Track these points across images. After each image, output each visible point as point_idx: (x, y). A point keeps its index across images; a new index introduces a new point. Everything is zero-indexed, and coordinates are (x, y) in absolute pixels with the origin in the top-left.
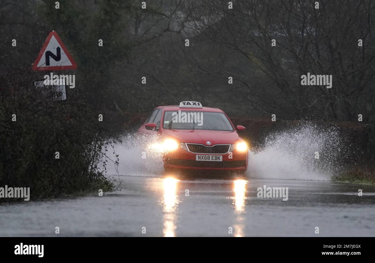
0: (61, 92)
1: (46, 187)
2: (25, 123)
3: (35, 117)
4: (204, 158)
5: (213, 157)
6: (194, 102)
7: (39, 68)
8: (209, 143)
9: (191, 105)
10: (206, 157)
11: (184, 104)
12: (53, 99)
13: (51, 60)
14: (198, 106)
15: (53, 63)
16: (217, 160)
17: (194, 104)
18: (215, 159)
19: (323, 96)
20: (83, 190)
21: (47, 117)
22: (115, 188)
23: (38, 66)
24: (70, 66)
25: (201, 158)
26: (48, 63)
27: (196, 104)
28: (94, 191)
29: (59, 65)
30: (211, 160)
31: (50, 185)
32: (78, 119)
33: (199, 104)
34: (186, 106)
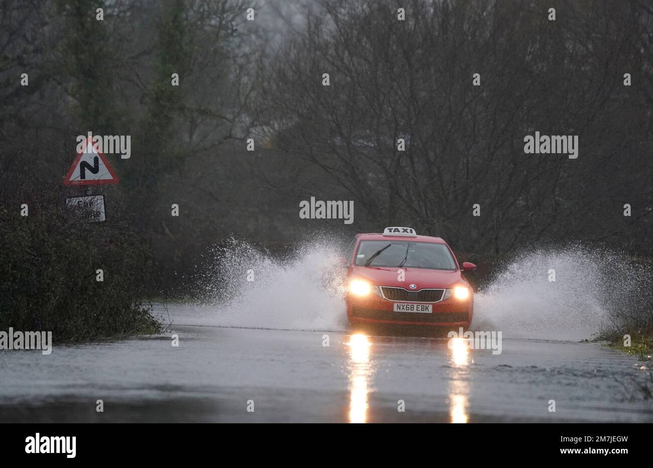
0: (99, 212)
1: (79, 328)
2: (54, 249)
3: (66, 242)
4: (405, 308)
5: (418, 307)
6: (405, 228)
7: (71, 182)
8: (413, 286)
9: (399, 232)
10: (408, 306)
11: (390, 231)
12: (88, 220)
13: (88, 172)
14: (409, 234)
15: (89, 175)
16: (424, 312)
17: (405, 231)
18: (422, 310)
19: (418, 219)
20: (125, 331)
21: (81, 242)
22: (164, 329)
23: (71, 180)
24: (111, 180)
25: (401, 307)
26: (83, 175)
27: (408, 231)
28: (138, 332)
29: (97, 179)
30: (415, 311)
31: (84, 325)
32: (120, 244)
33: (411, 232)
34: (393, 233)
